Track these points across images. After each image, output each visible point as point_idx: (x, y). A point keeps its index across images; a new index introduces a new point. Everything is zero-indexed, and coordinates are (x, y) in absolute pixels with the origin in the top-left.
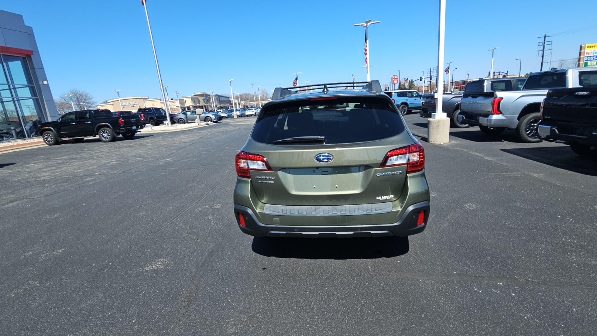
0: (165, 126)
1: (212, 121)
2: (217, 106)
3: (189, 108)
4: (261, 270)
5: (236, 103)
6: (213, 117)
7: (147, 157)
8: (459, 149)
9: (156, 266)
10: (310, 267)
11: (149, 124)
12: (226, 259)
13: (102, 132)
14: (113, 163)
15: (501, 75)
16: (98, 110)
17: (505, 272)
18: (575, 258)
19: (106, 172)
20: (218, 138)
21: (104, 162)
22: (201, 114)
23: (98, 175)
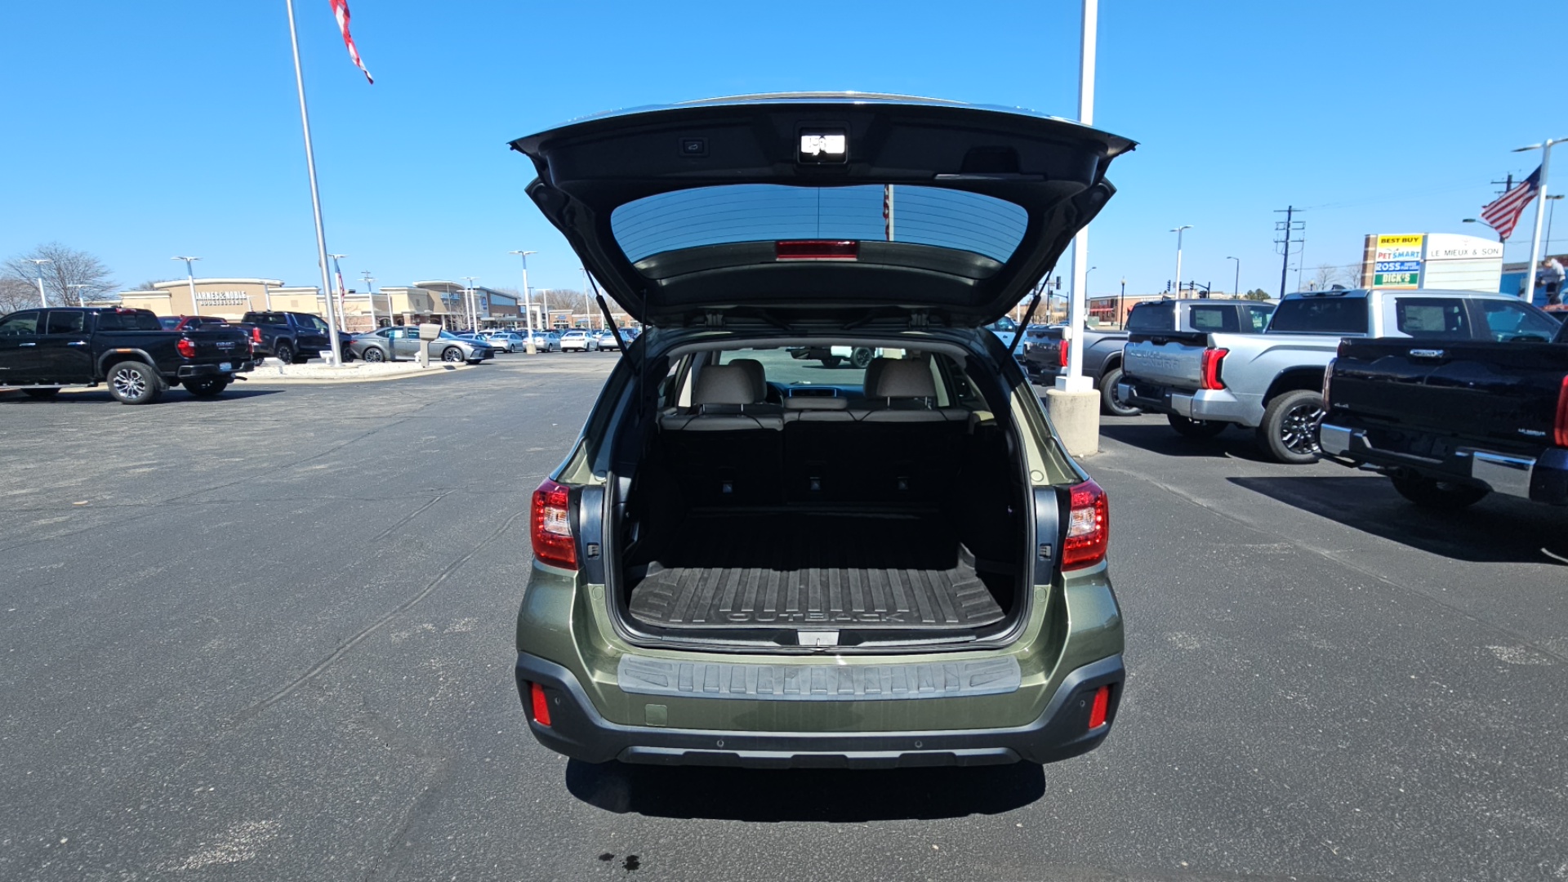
0: (323, 365)
1: (463, 360)
2: (482, 319)
3: (399, 320)
4: (596, 861)
5: (534, 315)
6: (467, 348)
7: (253, 456)
8: (1126, 472)
9: (229, 853)
10: (753, 848)
11: (275, 359)
12: (479, 822)
13: (119, 373)
14: (141, 470)
15: (1196, 290)
16: (114, 309)
17: (1322, 861)
18: (1487, 811)
19: (110, 499)
20: (478, 409)
21: (111, 467)
22: (433, 340)
23: (81, 507)
